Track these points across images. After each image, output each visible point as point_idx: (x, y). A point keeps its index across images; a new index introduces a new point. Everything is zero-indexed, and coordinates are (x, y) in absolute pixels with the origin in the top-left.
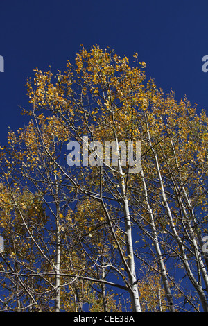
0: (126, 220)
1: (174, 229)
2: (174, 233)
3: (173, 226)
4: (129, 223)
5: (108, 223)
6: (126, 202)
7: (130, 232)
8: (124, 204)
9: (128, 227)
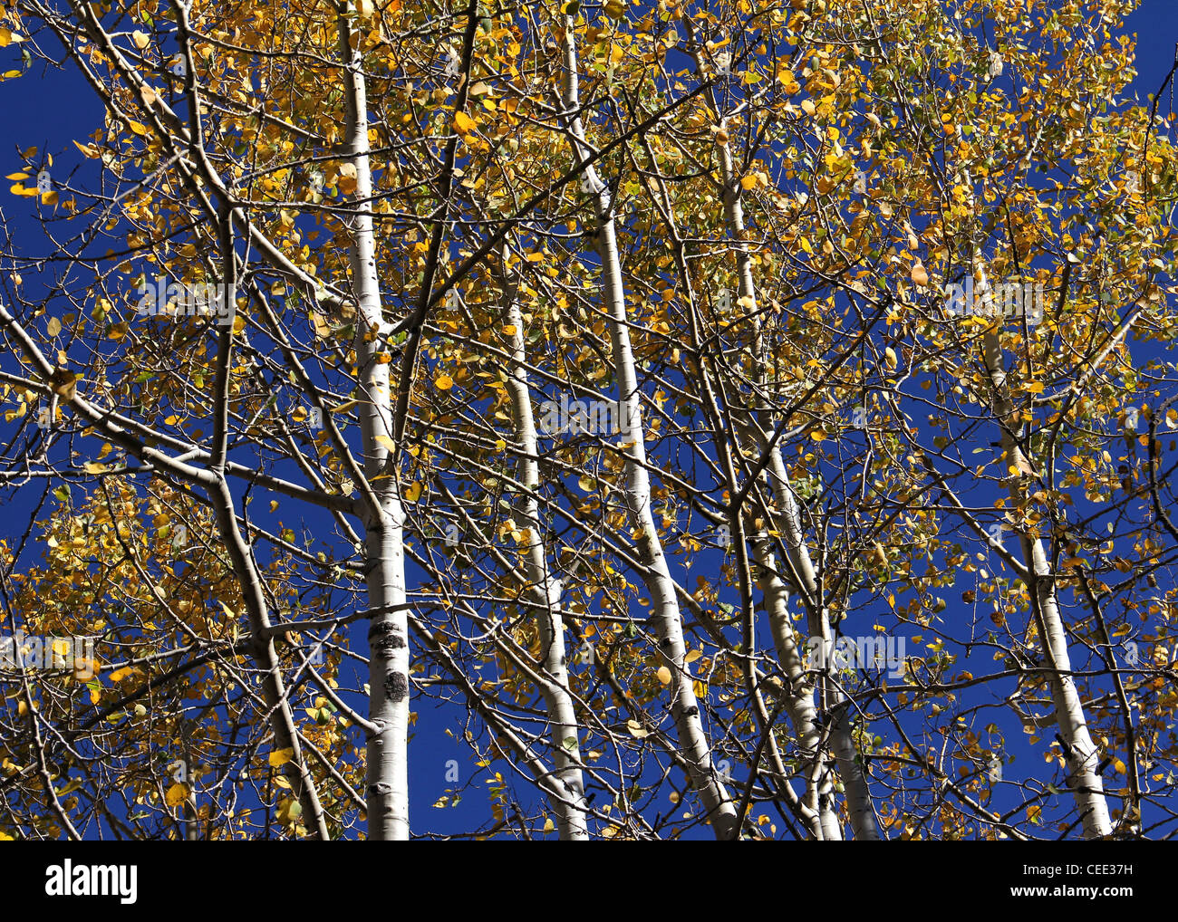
0: (381, 639)
1: (695, 723)
2: (691, 750)
3: (690, 700)
4: (400, 661)
5: (256, 649)
6: (392, 513)
7: (397, 721)
8: (378, 530)
9: (390, 687)
